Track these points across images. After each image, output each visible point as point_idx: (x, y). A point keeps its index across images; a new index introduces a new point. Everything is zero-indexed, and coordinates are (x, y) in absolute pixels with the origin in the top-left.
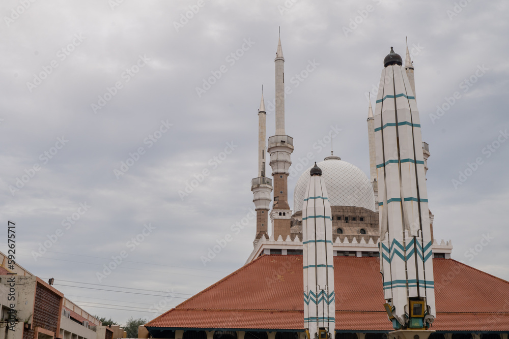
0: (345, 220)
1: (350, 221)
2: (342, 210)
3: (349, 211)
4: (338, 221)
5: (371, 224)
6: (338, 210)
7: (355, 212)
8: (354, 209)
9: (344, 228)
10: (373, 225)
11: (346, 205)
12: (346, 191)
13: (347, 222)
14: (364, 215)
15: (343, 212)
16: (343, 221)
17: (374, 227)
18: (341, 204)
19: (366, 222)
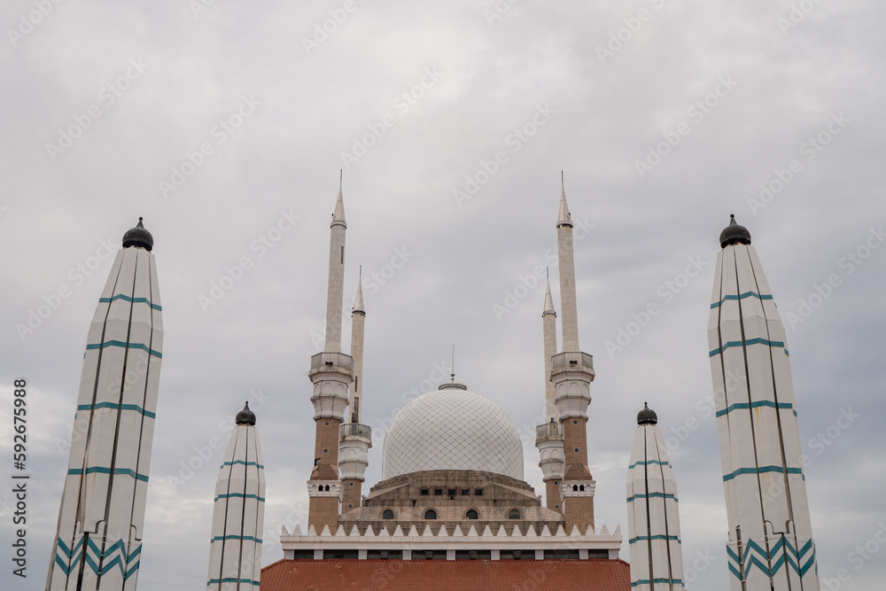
0: (449, 494)
1: (458, 497)
2: (444, 478)
3: (457, 478)
4: (435, 497)
5: (495, 501)
6: (437, 478)
7: (466, 481)
8: (467, 474)
9: (437, 508)
10: (498, 503)
11: (455, 467)
12: (455, 444)
13: (452, 498)
14: (485, 484)
15: (446, 480)
16: (445, 496)
17: (501, 505)
18: (445, 467)
19: (486, 497)
